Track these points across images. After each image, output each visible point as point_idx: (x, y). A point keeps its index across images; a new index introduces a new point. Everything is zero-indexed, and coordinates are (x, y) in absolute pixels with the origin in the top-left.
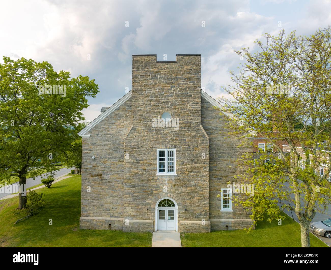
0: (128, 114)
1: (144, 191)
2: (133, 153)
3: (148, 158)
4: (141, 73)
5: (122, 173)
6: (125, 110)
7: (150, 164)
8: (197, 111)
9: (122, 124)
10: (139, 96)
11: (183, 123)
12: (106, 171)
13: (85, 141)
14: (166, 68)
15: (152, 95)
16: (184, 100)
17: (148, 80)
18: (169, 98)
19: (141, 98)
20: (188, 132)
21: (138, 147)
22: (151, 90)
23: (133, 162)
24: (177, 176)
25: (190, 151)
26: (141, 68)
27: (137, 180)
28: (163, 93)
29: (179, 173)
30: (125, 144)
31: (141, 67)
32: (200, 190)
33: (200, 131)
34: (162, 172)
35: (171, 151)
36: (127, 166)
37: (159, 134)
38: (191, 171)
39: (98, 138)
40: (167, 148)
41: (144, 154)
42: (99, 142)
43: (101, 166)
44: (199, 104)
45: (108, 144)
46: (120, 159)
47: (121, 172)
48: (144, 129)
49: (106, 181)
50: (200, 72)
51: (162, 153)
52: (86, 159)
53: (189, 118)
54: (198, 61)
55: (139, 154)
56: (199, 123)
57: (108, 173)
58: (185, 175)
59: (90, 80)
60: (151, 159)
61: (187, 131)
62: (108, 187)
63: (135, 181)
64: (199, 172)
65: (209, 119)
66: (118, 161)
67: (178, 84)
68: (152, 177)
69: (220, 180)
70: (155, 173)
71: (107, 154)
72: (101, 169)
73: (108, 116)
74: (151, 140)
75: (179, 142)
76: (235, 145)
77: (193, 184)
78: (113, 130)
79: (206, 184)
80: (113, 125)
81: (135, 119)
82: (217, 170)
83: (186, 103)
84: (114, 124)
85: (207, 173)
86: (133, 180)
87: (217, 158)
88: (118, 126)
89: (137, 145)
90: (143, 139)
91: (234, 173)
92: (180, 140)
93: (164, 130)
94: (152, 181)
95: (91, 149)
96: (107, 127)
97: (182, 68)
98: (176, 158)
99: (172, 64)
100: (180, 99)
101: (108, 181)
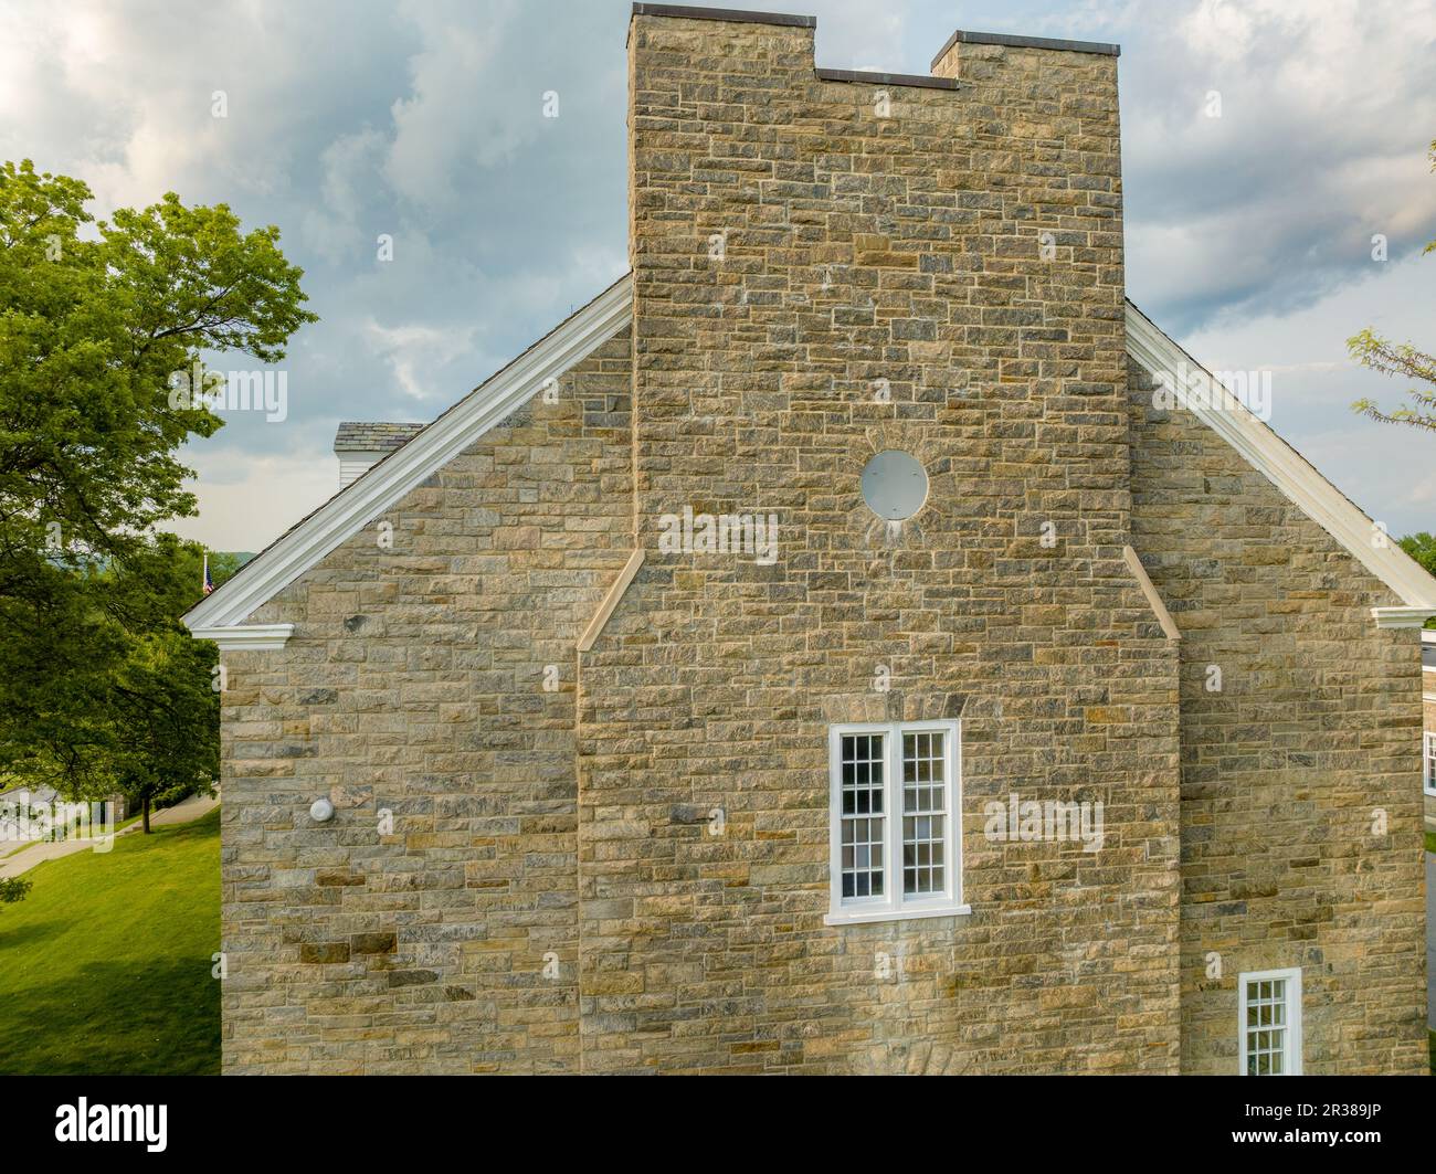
0: (597, 464)
1: (736, 1049)
2: (645, 765)
3: (760, 799)
4: (703, 146)
5: (557, 915)
6: (577, 432)
7: (778, 845)
8: (1100, 448)
9: (549, 539)
10: (690, 322)
11: (1009, 532)
12: (426, 912)
13: (249, 680)
14: (883, 125)
15: (784, 319)
16: (1018, 366)
17: (752, 200)
18: (912, 346)
19: (701, 337)
20: (1047, 599)
21: (688, 714)
22: (781, 284)
23: (653, 832)
24: (972, 916)
25: (1060, 729)
26: (700, 112)
27: (681, 972)
28: (869, 308)
29: (987, 895)
30: (588, 694)
31: (701, 106)
32: (1120, 1006)
33: (1122, 586)
34: (863, 891)
35: (923, 739)
36: (601, 867)
37: (842, 615)
38: (1065, 877)
39: (354, 649)
40: (901, 719)
41: (734, 767)
42: (369, 684)
43: (385, 872)
44: (1114, 398)
45: (441, 700)
46: (539, 811)
47: (545, 915)
48: (728, 579)
49: (430, 986)
50: (1117, 175)
51: (861, 754)
52: (255, 824)
53: (1048, 495)
54: (1103, 93)
55: (698, 773)
56: (1113, 533)
57: (445, 928)
58: (1026, 906)
59: (244, 231)
60: (789, 806)
61: (1038, 592)
62: (444, 1037)
63: (665, 981)
64: (1118, 879)
65: (1167, 501)
66: (525, 830)
67: (974, 244)
68: (797, 937)
69: (1236, 918)
70: (818, 903)
71: (432, 779)
72: (387, 900)
73: (436, 474)
74: (785, 659)
75: (982, 670)
76: (1321, 680)
77: (1078, 966)
78: (479, 587)
79: (1159, 958)
80: (478, 550)
81: (658, 502)
82: (1213, 850)
83: (1031, 386)
84: (484, 542)
85: (1169, 880)
86: (653, 973)
87: (1212, 774)
88: (521, 556)
89: (675, 702)
90: (727, 655)
91: (1314, 863)
92: (987, 656)
93: (874, 586)
94: (794, 968)
95: (305, 746)
96: (427, 562)
97: (993, 132)
98: (967, 788)
99: (927, 95)
100: (986, 359)
101: (444, 985)
